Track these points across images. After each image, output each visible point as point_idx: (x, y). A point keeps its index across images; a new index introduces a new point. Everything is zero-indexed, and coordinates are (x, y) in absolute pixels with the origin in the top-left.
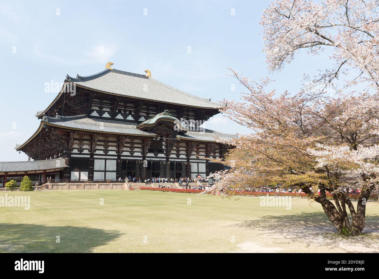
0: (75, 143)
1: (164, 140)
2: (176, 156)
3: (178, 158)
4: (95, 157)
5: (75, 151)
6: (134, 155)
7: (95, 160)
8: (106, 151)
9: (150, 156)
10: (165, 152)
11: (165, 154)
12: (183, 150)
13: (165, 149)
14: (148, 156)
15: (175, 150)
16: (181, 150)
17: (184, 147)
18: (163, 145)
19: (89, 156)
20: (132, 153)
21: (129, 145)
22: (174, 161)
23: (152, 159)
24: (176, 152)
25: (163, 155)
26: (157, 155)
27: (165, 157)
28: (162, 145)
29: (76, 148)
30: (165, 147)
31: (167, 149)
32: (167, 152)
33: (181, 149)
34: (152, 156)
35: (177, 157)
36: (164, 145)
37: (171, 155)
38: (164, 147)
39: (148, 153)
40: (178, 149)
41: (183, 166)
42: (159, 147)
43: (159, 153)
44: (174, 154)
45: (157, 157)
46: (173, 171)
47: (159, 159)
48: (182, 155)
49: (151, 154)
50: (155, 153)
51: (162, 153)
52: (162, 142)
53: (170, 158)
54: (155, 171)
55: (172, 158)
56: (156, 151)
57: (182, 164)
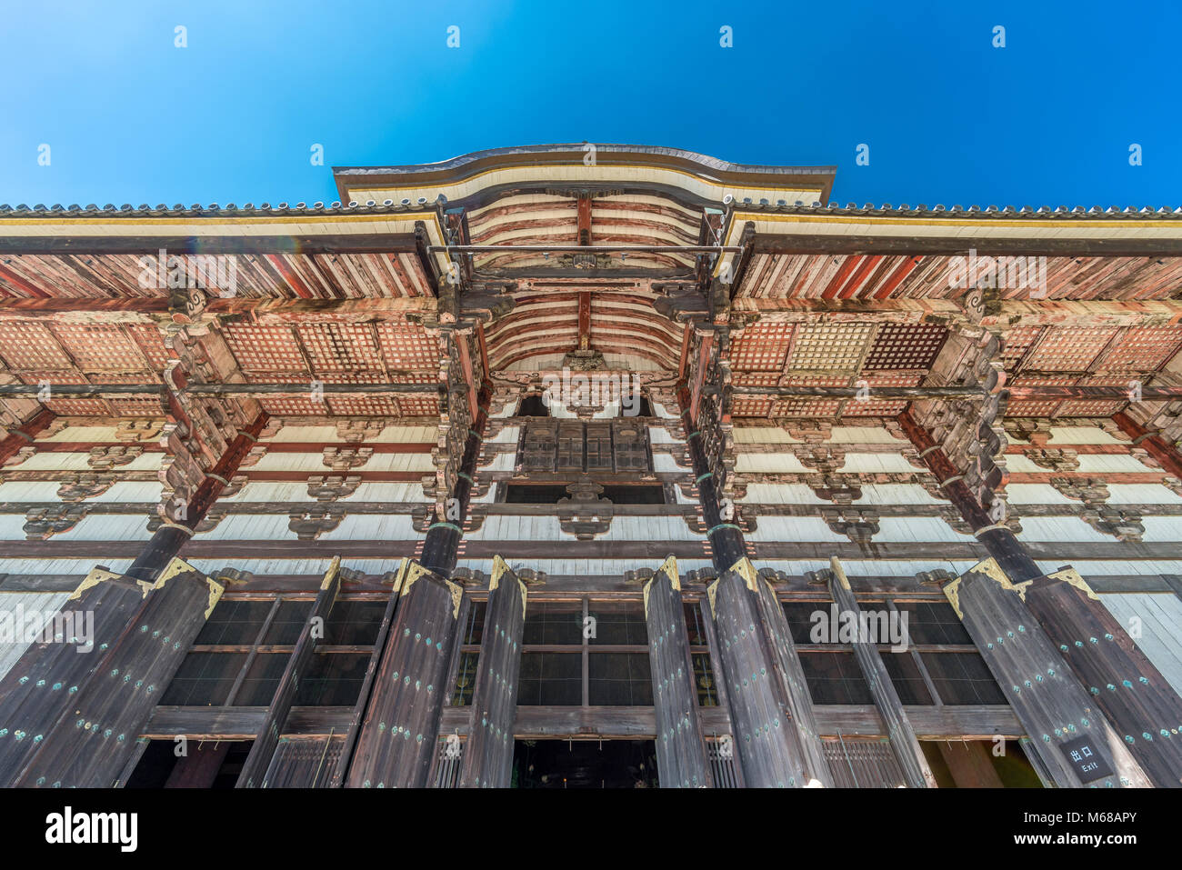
2: (838, 528)
3: (869, 549)
6: (331, 537)
9: (514, 536)
10: (682, 500)
11: (686, 512)
12: (893, 478)
13: (683, 478)
14: (489, 537)
15: (801, 478)
16: (872, 478)
18: (661, 448)
20: (318, 517)
22: (829, 578)
24: (820, 493)
25: (672, 528)
26: (602, 527)
27: (701, 537)
28: (646, 449)
30: (681, 462)
31: (699, 472)
32: (710, 494)
33: (857, 465)
34: (542, 537)
35: (843, 539)
36: (674, 448)
37: (761, 520)
38: (664, 463)
39: (502, 514)
40: (827, 472)
41: (982, 617)
42: (613, 465)
43: (617, 506)
44: (798, 515)
45: (600, 543)
46: (862, 709)
47: (618, 562)
48: (894, 514)
49: (528, 519)
50: (574, 507)
51: (656, 507)
52: (648, 428)
53: (760, 548)
54: (582, 715)
55: (783, 543)
56: (585, 495)
57: (956, 606)
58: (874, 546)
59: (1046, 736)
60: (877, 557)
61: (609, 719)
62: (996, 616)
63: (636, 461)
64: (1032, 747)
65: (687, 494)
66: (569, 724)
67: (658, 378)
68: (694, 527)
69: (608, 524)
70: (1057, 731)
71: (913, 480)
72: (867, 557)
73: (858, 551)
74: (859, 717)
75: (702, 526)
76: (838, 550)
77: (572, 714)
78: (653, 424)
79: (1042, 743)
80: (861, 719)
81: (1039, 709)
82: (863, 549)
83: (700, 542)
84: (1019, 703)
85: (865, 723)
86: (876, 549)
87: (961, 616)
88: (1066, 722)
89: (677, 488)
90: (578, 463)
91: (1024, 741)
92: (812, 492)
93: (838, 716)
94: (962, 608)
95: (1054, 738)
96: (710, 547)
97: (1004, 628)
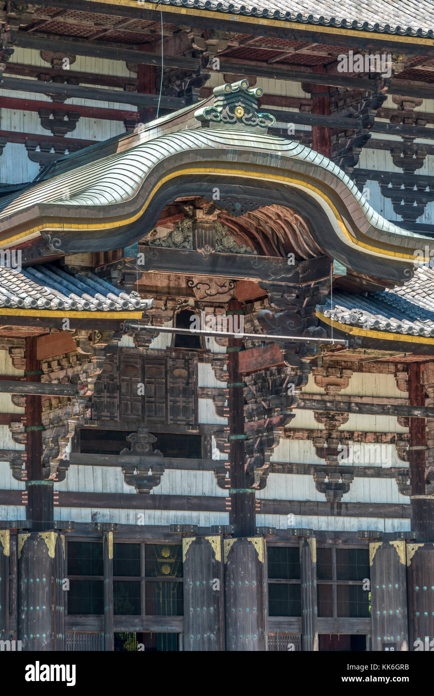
1: (214, 346)
2: (322, 487)
3: (336, 508)
9: (90, 488)
10: (217, 455)
11: (218, 468)
12: (378, 437)
13: (219, 431)
14: (73, 488)
15: (310, 434)
16: (363, 437)
17: (384, 410)
18: (205, 393)
22: (302, 535)
23: (106, 514)
24: (320, 452)
25: (204, 482)
26: (155, 480)
27: (225, 493)
28: (192, 392)
30: (220, 412)
31: (237, 424)
32: (238, 451)
33: (356, 422)
34: (111, 489)
35: (322, 497)
36: (217, 395)
38: (208, 412)
39: (78, 464)
40: (332, 428)
41: (382, 571)
42: (167, 413)
43: (167, 460)
44: (298, 473)
45: (154, 497)
46: (293, 619)
47: (166, 513)
48: (365, 475)
49: (99, 469)
50: (134, 459)
51: (195, 461)
52: (197, 363)
53: (264, 505)
54: (142, 621)
55: (280, 501)
56: (143, 448)
57: (372, 557)
58: (340, 505)
59: (379, 639)
60: (339, 514)
61: (158, 623)
62: (389, 573)
63: (185, 410)
64: (371, 639)
65: (221, 449)
66: (136, 626)
67: (213, 291)
68: (221, 484)
69: (159, 479)
70: (385, 638)
71: (392, 441)
72: (333, 515)
73: (328, 509)
74: (290, 623)
75: (227, 483)
76: (315, 508)
77: (137, 620)
78: (202, 360)
79: (376, 640)
80: (291, 625)
81: (383, 626)
82: (332, 508)
83: (223, 498)
84: (375, 619)
85: (292, 627)
86: (341, 508)
87: (371, 564)
88: (391, 634)
89: (214, 442)
90: (137, 410)
91: (369, 636)
92: (313, 449)
93: (280, 623)
94: (374, 560)
95: (382, 639)
96: (230, 504)
97: (389, 581)
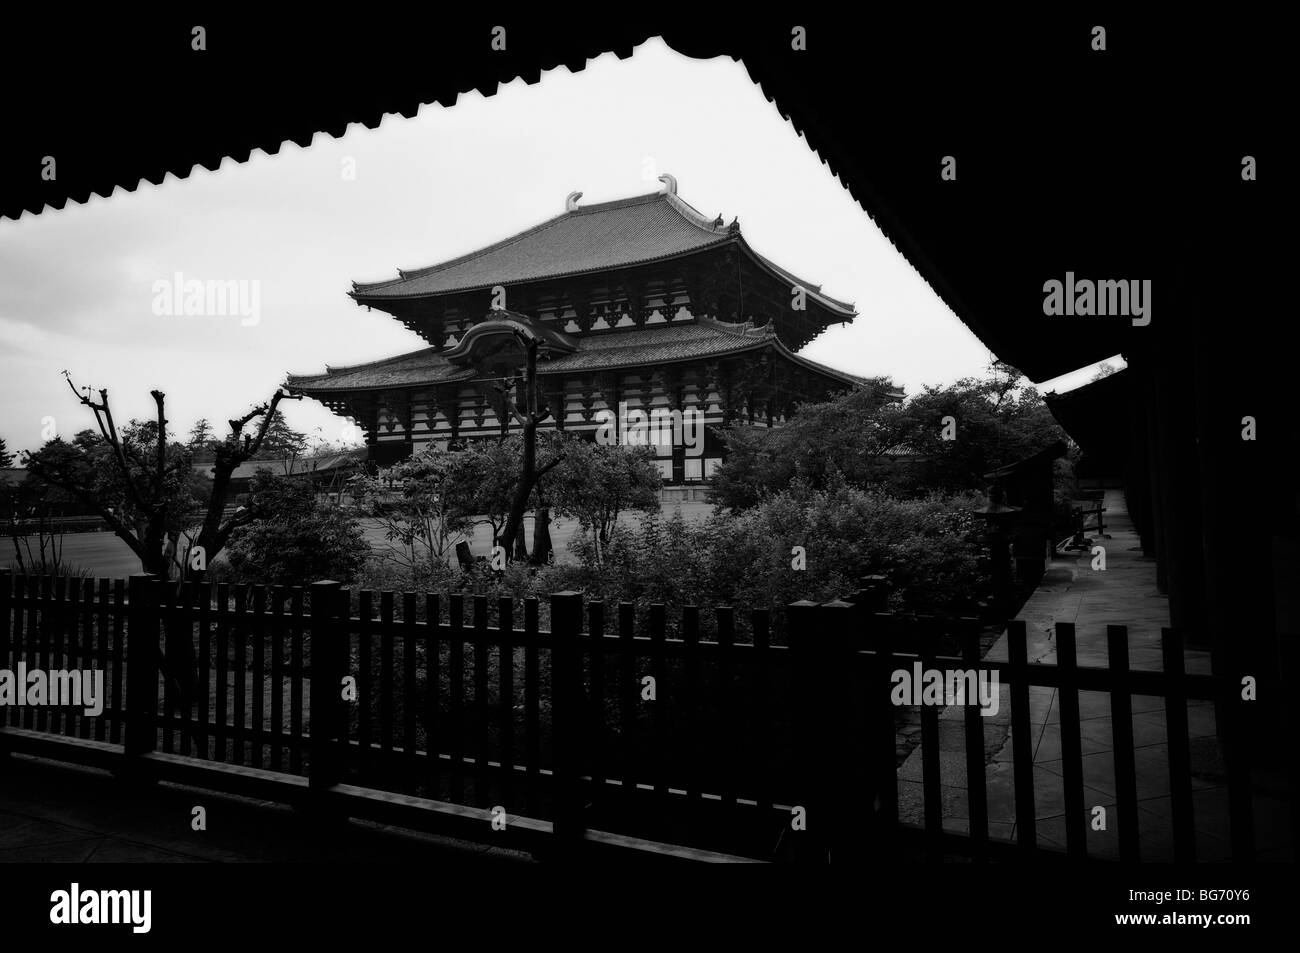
0: (382, 414)
2: (584, 416)
3: (589, 423)
4: (414, 437)
5: (383, 429)
6: (483, 425)
7: (414, 444)
8: (431, 423)
19: (403, 437)
20: (479, 420)
21: (472, 403)
29: (383, 424)
37: (569, 415)
